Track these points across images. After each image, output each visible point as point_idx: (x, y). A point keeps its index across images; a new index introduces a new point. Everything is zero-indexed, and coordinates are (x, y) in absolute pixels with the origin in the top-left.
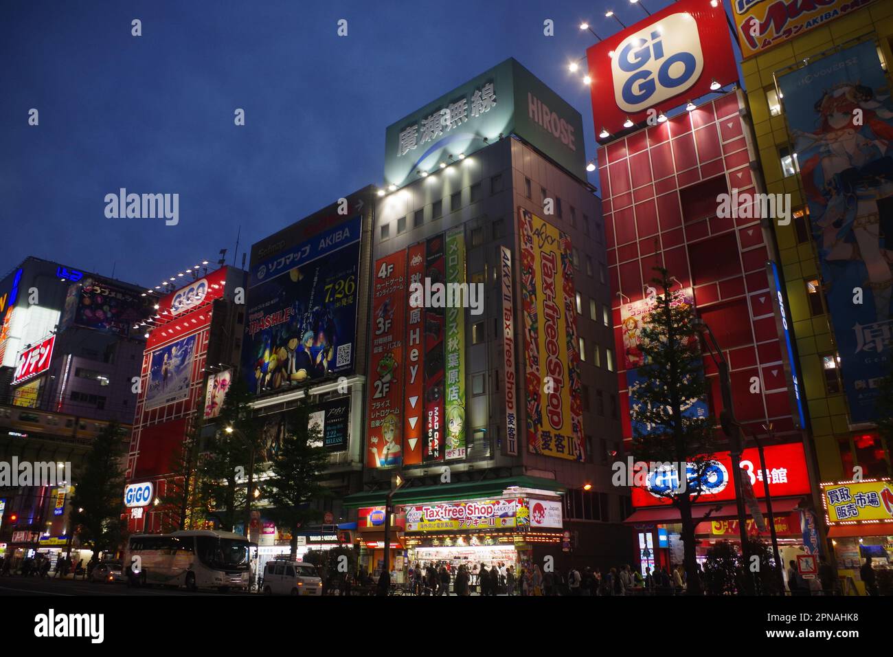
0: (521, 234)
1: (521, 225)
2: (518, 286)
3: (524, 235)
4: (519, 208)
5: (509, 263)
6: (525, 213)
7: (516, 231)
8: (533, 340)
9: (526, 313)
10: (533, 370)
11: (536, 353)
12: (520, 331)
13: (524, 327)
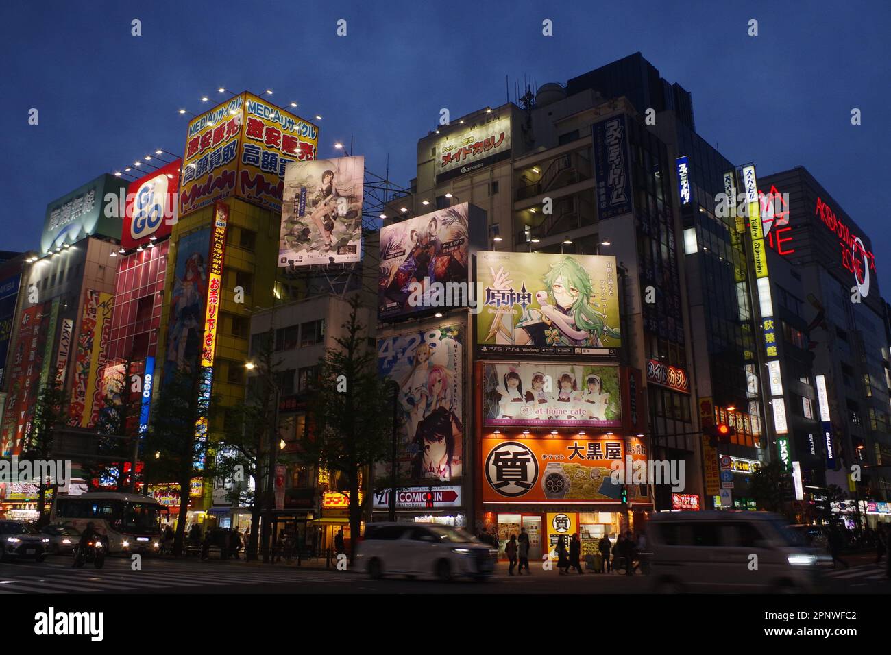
0: (85, 308)
1: (87, 301)
2: (75, 345)
3: (88, 309)
4: (87, 290)
5: (70, 330)
6: (92, 293)
7: (80, 306)
8: (82, 381)
9: (78, 363)
10: (78, 401)
11: (83, 389)
12: (70, 375)
13: (75, 371)
